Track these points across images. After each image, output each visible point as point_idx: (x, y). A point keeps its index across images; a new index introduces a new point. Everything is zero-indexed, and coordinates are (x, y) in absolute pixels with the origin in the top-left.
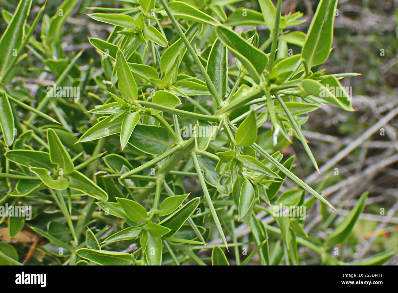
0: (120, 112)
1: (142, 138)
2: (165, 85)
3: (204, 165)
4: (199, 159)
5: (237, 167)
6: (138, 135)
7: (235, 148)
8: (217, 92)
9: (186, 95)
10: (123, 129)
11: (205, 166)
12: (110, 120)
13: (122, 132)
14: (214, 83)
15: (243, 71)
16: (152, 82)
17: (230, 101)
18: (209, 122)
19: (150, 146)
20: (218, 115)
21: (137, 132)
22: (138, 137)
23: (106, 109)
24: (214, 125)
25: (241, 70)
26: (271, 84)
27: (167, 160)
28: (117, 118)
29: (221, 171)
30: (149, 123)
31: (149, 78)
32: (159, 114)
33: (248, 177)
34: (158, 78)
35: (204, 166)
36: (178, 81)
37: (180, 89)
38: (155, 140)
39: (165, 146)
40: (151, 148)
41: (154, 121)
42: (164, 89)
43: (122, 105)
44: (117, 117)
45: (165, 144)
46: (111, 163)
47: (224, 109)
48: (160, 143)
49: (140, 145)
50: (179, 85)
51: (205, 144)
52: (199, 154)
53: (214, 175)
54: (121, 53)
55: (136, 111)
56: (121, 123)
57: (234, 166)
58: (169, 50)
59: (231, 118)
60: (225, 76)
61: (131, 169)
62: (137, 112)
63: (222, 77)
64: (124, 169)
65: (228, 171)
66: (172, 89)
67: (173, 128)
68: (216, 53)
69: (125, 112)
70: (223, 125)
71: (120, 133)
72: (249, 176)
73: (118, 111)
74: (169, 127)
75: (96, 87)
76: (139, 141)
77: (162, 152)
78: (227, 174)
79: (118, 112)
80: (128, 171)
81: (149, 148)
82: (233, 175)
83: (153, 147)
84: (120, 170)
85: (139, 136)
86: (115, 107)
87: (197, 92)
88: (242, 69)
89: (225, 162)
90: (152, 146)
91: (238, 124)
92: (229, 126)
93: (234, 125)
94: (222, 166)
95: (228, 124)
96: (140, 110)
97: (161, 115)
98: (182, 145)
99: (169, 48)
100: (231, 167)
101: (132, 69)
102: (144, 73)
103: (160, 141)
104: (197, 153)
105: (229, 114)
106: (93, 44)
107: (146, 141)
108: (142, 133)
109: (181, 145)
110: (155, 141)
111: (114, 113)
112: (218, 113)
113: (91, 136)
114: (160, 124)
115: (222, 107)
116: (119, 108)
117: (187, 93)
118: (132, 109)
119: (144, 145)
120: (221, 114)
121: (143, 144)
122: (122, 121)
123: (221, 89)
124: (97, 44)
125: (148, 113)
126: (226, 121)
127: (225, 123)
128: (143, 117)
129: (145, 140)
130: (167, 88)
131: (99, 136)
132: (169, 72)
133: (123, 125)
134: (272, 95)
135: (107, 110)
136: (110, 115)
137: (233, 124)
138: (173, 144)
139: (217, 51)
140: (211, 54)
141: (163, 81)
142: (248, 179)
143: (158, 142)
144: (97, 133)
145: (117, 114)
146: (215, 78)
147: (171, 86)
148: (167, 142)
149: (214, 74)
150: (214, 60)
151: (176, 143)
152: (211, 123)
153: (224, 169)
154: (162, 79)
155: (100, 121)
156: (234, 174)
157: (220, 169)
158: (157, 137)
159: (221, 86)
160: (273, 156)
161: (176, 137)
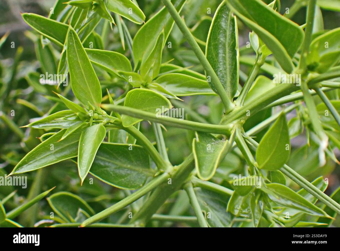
0: (75, 125)
1: (110, 165)
2: (143, 82)
3: (206, 202)
4: (198, 194)
5: (260, 202)
6: (102, 160)
7: (255, 173)
8: (223, 88)
9: (175, 95)
10: (81, 150)
11: (208, 204)
12: (61, 137)
13: (80, 156)
14: (218, 75)
15: (261, 54)
16: (122, 76)
17: (243, 101)
18: (212, 134)
19: (122, 176)
20: (227, 124)
21: (101, 156)
22: (102, 164)
23: (53, 121)
24: (221, 138)
25: (258, 53)
26: (309, 72)
27: (147, 199)
28: (71, 135)
29: (237, 209)
30: (119, 141)
31: (117, 71)
32: (134, 125)
33: (275, 218)
34: (130, 71)
35: (206, 204)
36: (161, 74)
37: (165, 87)
38: (129, 166)
39: (144, 176)
40: (123, 180)
41: (127, 138)
42: (141, 87)
43: (78, 114)
44: (70, 132)
45: (145, 173)
46: (60, 207)
47: (236, 114)
48: (136, 171)
49: (106, 176)
50: (162, 80)
51: (211, 168)
52: (197, 186)
53: (222, 219)
54: (74, 33)
55: (99, 123)
56: (78, 142)
57: (256, 201)
58: (146, 26)
59: (246, 128)
60: (234, 63)
61: (91, 215)
62: (101, 124)
63: (229, 65)
64: (81, 215)
65: (246, 210)
66: (153, 86)
67: (156, 146)
68: (219, 28)
69: (83, 125)
70: (235, 139)
71: (77, 157)
72: (277, 217)
73: (72, 123)
74: (151, 145)
75: (29, 91)
76: (105, 169)
77: (141, 185)
78: (245, 214)
79: (71, 125)
80: (87, 218)
81: (120, 180)
82: (256, 215)
83: (126, 178)
84: (75, 216)
85: (104, 161)
86: (67, 118)
87: (191, 90)
88: (260, 51)
89: (242, 195)
90: (125, 176)
91: (258, 136)
92: (245, 139)
93: (252, 138)
94: (237, 201)
95: (243, 137)
96: (105, 121)
97: (137, 127)
98: (171, 174)
99: (145, 24)
100: (251, 202)
101: (92, 58)
102: (110, 63)
103: (137, 168)
104: (195, 185)
105: (243, 121)
106: (28, 22)
107: (116, 168)
108: (108, 156)
109: (169, 173)
110: (129, 169)
111: (66, 127)
112: (226, 120)
113: (31, 164)
114: (136, 140)
115: (231, 111)
116: (74, 118)
117: (176, 93)
118: (94, 119)
119: (113, 175)
120: (230, 122)
121: (111, 173)
122: (79, 139)
123: (228, 84)
124: (34, 22)
125: (119, 125)
126: (239, 132)
127: (239, 136)
128: (109, 132)
129: (113, 167)
130: (146, 86)
131: (43, 163)
132: (147, 62)
133: (81, 144)
134: (311, 89)
135: (55, 123)
136: (60, 130)
137: (250, 136)
138: (157, 172)
139: (220, 25)
140: (212, 30)
141: (139, 76)
142: (276, 222)
143: (134, 170)
144: (40, 159)
145: (71, 128)
146: (219, 67)
147: (152, 82)
148: (147, 170)
149: (218, 60)
150: (216, 39)
151: (162, 171)
152: (216, 136)
153: (240, 206)
154: (136, 71)
155: (44, 140)
156: (257, 213)
157: (234, 207)
158: (132, 162)
159: (228, 79)
160: (314, 184)
161: (161, 161)
